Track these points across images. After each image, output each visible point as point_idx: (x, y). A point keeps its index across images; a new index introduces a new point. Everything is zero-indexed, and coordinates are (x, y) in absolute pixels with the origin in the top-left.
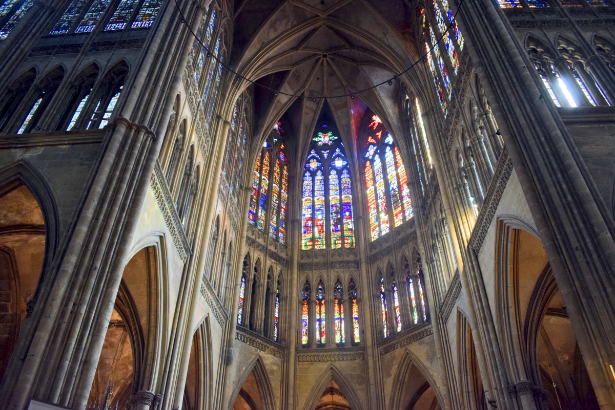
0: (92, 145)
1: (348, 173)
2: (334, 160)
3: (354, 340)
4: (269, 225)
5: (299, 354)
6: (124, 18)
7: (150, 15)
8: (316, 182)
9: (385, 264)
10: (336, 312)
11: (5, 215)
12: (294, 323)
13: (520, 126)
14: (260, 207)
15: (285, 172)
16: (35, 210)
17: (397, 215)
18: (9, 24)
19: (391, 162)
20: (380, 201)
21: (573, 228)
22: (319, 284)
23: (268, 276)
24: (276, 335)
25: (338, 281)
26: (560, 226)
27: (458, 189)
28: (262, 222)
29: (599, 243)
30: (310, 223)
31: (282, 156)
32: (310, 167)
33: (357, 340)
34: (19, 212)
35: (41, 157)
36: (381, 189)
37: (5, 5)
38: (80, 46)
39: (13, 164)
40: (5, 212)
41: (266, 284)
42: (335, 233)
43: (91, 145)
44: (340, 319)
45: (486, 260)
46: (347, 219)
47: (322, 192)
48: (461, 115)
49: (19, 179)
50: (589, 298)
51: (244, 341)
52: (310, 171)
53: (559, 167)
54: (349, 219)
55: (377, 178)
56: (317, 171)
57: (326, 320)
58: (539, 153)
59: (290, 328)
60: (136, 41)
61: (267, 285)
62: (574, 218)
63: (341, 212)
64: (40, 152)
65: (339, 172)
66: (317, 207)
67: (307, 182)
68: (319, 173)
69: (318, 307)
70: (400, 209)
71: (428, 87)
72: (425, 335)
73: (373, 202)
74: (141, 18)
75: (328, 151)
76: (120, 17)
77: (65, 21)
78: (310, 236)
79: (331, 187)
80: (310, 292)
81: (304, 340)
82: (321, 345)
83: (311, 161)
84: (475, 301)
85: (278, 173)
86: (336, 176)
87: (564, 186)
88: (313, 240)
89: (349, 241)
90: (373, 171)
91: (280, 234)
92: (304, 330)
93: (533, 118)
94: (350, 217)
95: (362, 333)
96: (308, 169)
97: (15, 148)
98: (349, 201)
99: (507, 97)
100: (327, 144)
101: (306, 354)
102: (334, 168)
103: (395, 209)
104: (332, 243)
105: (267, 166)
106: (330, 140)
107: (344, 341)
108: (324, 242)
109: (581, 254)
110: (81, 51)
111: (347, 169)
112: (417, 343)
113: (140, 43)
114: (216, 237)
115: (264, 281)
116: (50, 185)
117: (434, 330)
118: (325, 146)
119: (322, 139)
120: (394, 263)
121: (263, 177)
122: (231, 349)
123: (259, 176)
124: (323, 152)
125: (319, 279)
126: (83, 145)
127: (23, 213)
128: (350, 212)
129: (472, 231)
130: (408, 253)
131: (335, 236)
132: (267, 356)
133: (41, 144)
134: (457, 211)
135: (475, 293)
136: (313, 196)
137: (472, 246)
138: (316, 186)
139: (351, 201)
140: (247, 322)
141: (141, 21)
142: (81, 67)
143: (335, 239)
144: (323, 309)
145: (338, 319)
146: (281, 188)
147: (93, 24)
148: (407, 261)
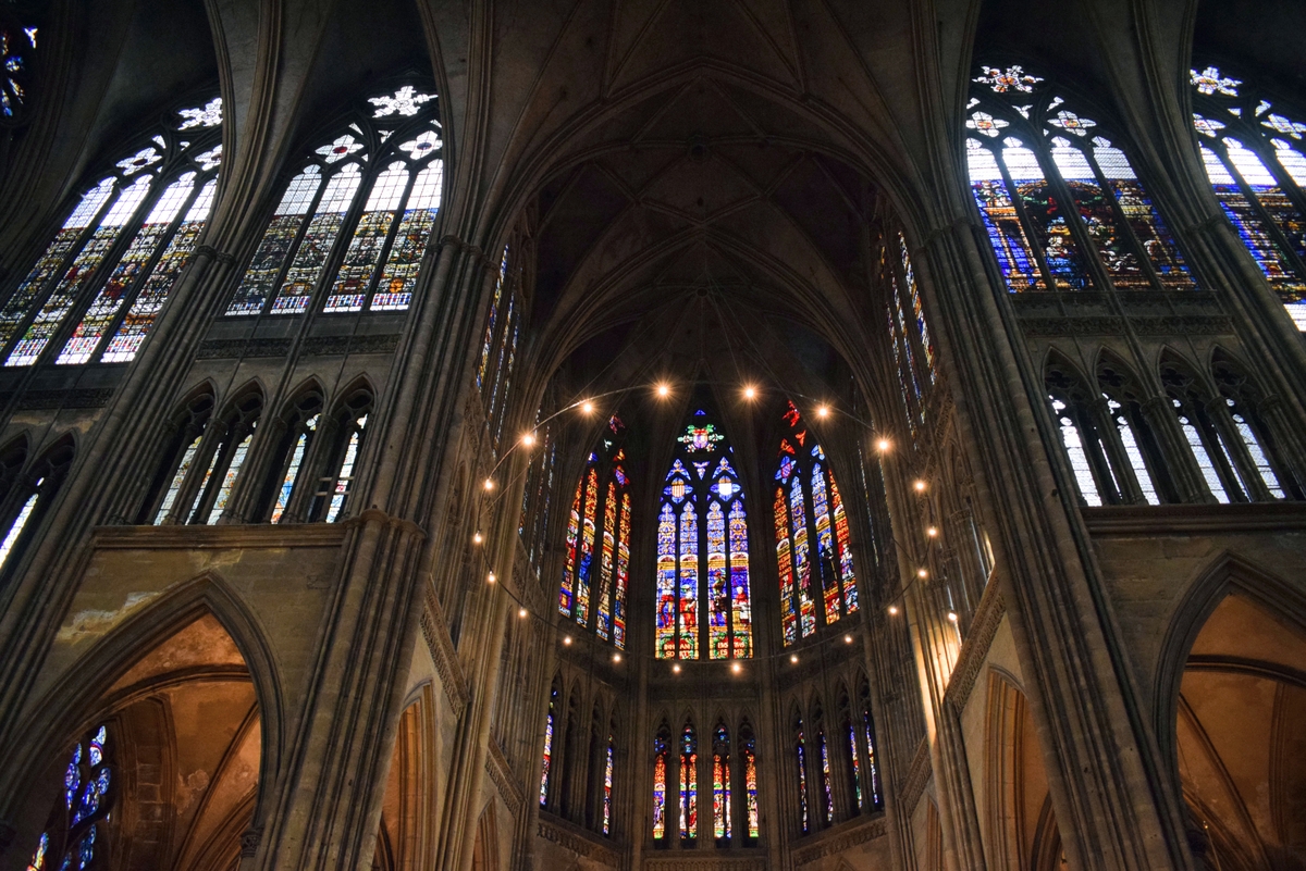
0: (325, 550)
1: (742, 509)
2: (716, 481)
3: (748, 833)
4: (597, 613)
5: (647, 860)
6: (356, 282)
7: (403, 280)
8: (683, 525)
9: (807, 694)
10: (717, 778)
11: (172, 655)
12: (639, 803)
13: (1019, 540)
14: (580, 580)
15: (625, 506)
16: (218, 643)
17: (829, 602)
18: (152, 281)
19: (822, 496)
20: (800, 570)
21: (1084, 734)
22: (686, 725)
23: (594, 711)
24: (606, 822)
25: (721, 722)
26: (1066, 727)
27: (932, 590)
28: (583, 609)
29: (1119, 763)
30: (670, 606)
31: (619, 475)
32: (671, 496)
33: (754, 834)
34: (193, 648)
35: (240, 569)
36: (803, 547)
37: (140, 236)
38: (286, 342)
39: (194, 579)
40: (172, 650)
41: (589, 728)
42: (716, 628)
43: (322, 551)
44: (724, 791)
45: (972, 731)
46: (739, 600)
47: (694, 546)
48: (937, 462)
49: (204, 604)
50: (1097, 850)
51: (551, 839)
52: (672, 504)
53: (1072, 624)
54: (743, 600)
55: (797, 523)
56: (684, 503)
57: (698, 794)
58: (1043, 595)
59: (633, 810)
60: (382, 339)
61: (592, 730)
62: (1087, 717)
63: (727, 586)
64: (238, 560)
65: (726, 508)
66: (684, 574)
67: (666, 525)
68: (689, 507)
69: (683, 770)
70: (835, 590)
71: (888, 383)
72: (874, 834)
73: (786, 571)
74: (387, 285)
75: (706, 464)
76: (350, 282)
77: (253, 283)
78: (671, 631)
79: (710, 535)
80: (670, 742)
81: (658, 831)
82: (689, 843)
83: (675, 482)
84: (952, 798)
85: (612, 510)
86: (721, 515)
87: (1077, 661)
88: (676, 639)
89: (743, 644)
90: (789, 508)
91: (617, 630)
92: (659, 811)
93: (1039, 530)
94: (744, 597)
95: (762, 821)
96: (668, 499)
97: (194, 549)
98: (742, 565)
99: (1003, 482)
100: (704, 449)
101: (660, 860)
102: (716, 497)
103: (827, 590)
104: (711, 646)
105: (593, 497)
106: (710, 442)
107: (729, 835)
108: (697, 644)
109: (1093, 780)
110: (289, 355)
111: (741, 500)
112: (859, 847)
113: (389, 343)
114: (506, 653)
115: (586, 722)
116: (261, 625)
117: (889, 828)
118: (701, 454)
119: (695, 439)
120: (823, 694)
121: (586, 521)
122: (530, 855)
123: (578, 518)
124: (696, 465)
125: (686, 716)
126: (309, 550)
127: (200, 648)
128: (745, 587)
129: (952, 671)
130: (849, 678)
131: (716, 633)
132: (590, 864)
133: (238, 545)
134: (930, 631)
135: (953, 784)
136: (678, 554)
137: (951, 698)
138: (682, 534)
139: (746, 566)
140: (557, 804)
141: (388, 292)
142: (290, 388)
143: (716, 639)
144: (693, 773)
145: (720, 792)
146: (617, 538)
147: (302, 294)
148: (846, 691)
